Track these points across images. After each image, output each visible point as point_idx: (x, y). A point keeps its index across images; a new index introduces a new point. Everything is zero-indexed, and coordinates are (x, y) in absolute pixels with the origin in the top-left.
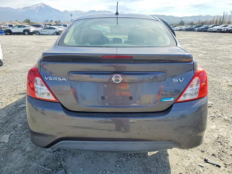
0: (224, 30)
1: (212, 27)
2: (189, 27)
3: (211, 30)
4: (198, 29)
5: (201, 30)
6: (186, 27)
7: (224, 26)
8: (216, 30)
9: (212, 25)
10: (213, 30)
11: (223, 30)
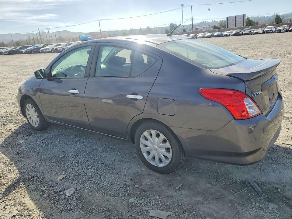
0: (60, 50)
1: (43, 47)
2: (11, 49)
3: (45, 50)
4: (26, 51)
5: (30, 51)
6: (6, 49)
7: (57, 45)
8: (51, 50)
9: (43, 45)
10: (47, 50)
11: (58, 50)
